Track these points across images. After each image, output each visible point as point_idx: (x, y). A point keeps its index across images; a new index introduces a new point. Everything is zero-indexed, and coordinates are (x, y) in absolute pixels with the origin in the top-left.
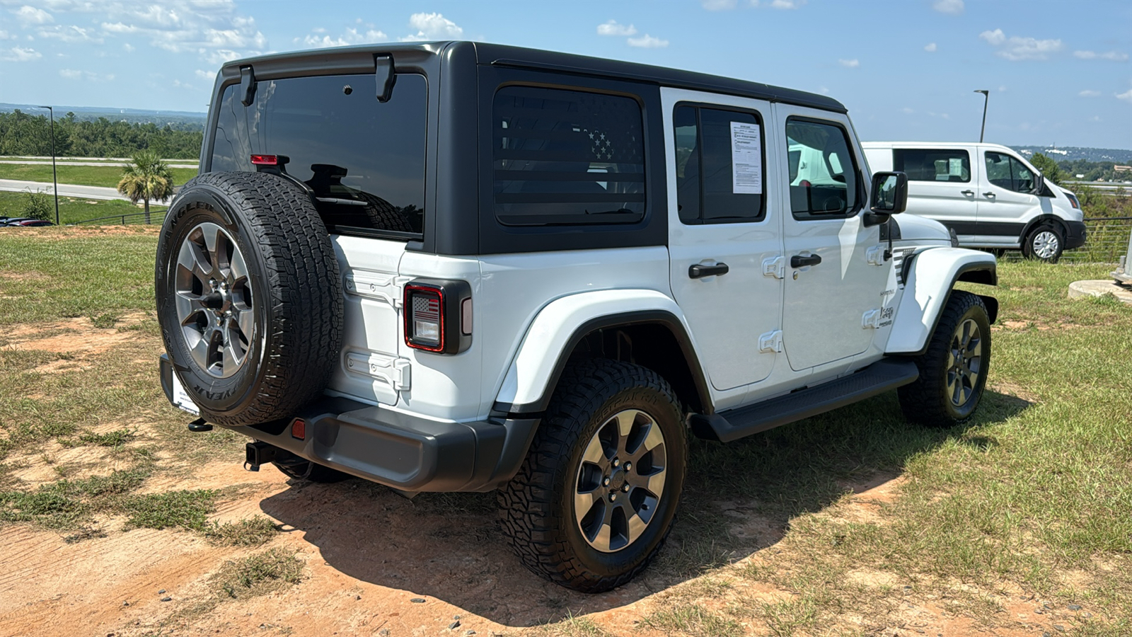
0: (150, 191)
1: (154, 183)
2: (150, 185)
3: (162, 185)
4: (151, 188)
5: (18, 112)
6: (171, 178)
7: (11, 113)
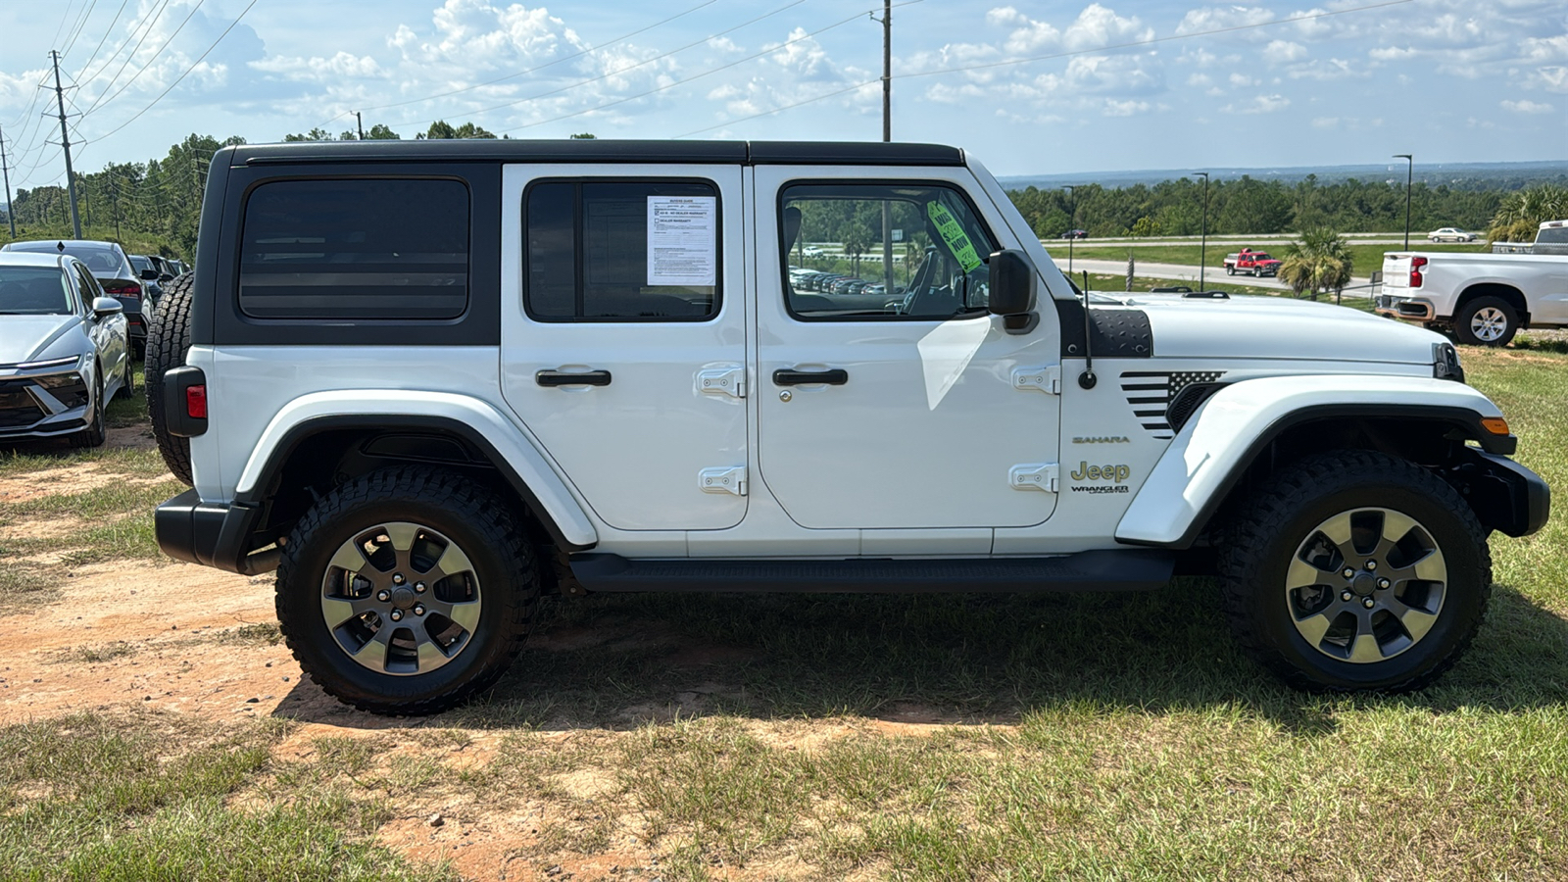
0: (1318, 278)
1: (1325, 268)
2: (1319, 270)
3: (1334, 269)
4: (1320, 275)
5: (1246, 178)
6: (1351, 260)
7: (1238, 180)
